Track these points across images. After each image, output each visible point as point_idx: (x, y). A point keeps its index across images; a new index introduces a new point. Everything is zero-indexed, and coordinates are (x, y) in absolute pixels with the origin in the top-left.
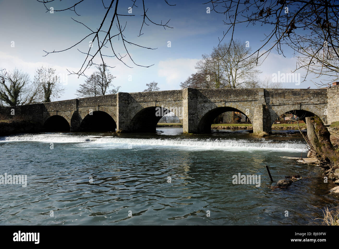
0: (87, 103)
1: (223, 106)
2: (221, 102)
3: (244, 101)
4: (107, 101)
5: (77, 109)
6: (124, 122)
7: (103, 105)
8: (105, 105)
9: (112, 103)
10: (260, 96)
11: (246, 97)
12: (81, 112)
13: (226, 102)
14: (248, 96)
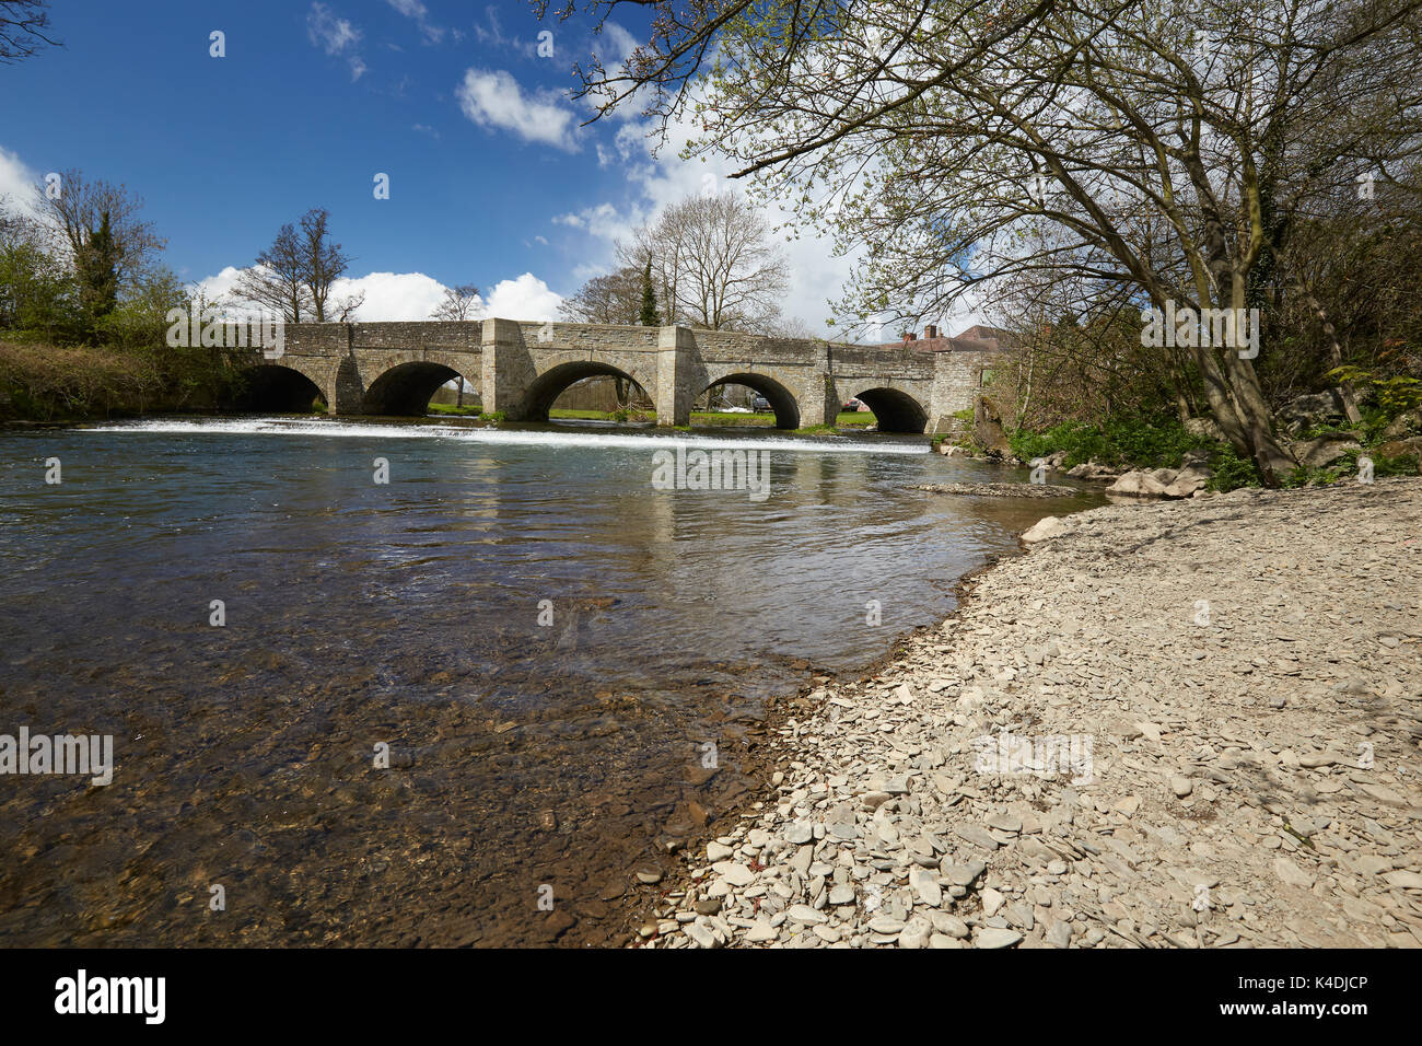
0: (384, 337)
1: (747, 371)
2: (743, 362)
3: (790, 365)
4: (452, 338)
5: (351, 353)
6: (505, 396)
7: (438, 348)
8: (446, 348)
9: (468, 343)
10: (820, 357)
11: (792, 356)
12: (364, 361)
13: (752, 364)
14: (798, 354)
